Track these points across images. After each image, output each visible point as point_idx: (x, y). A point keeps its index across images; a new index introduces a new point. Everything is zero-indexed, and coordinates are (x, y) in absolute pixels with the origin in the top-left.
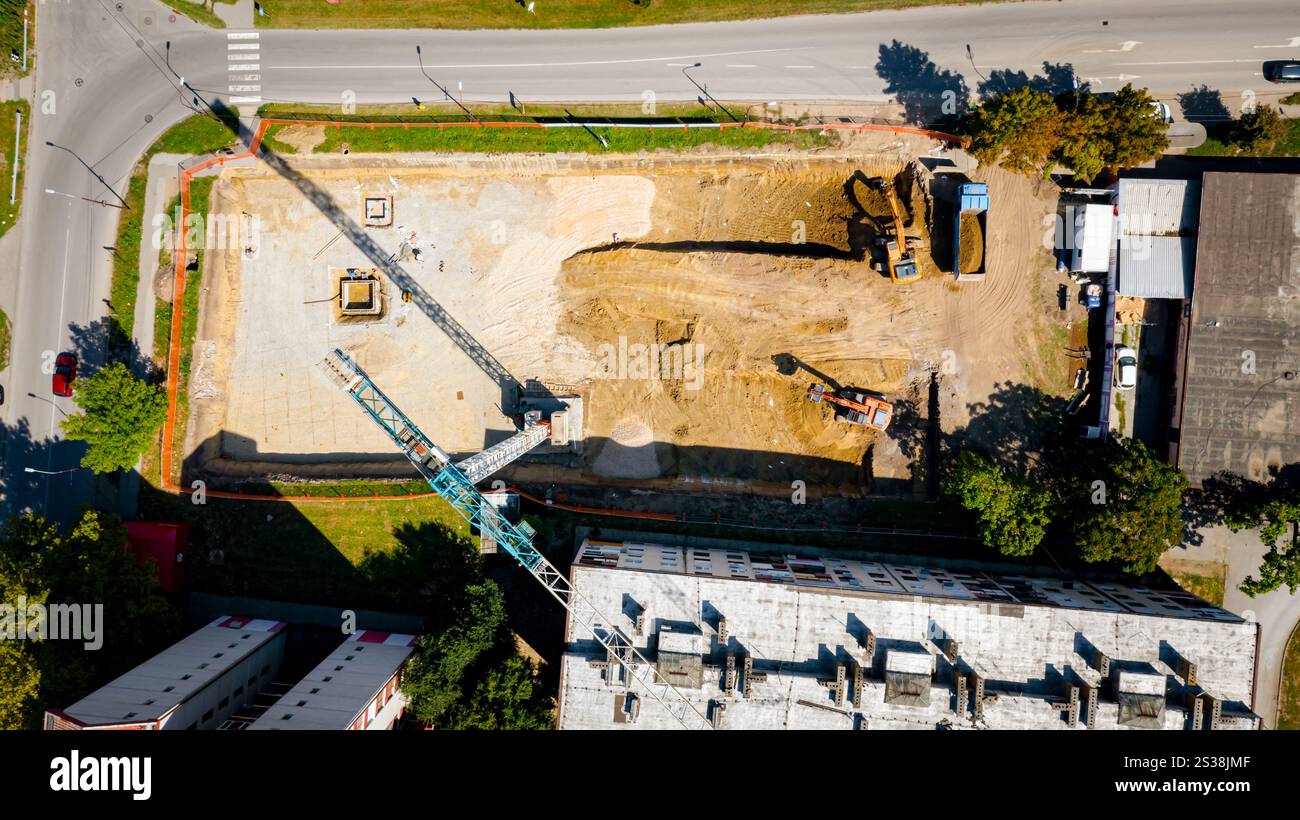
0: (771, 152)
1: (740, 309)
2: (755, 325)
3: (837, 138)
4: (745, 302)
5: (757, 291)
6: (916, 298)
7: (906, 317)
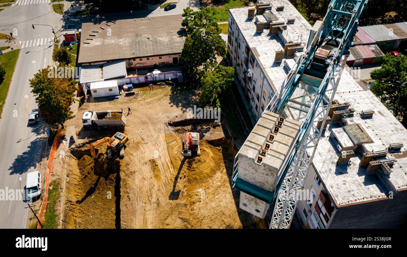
0: (59, 210)
1: (152, 209)
2: (160, 199)
3: (55, 181)
4: (148, 207)
5: (141, 202)
6: (135, 137)
7: (145, 138)
